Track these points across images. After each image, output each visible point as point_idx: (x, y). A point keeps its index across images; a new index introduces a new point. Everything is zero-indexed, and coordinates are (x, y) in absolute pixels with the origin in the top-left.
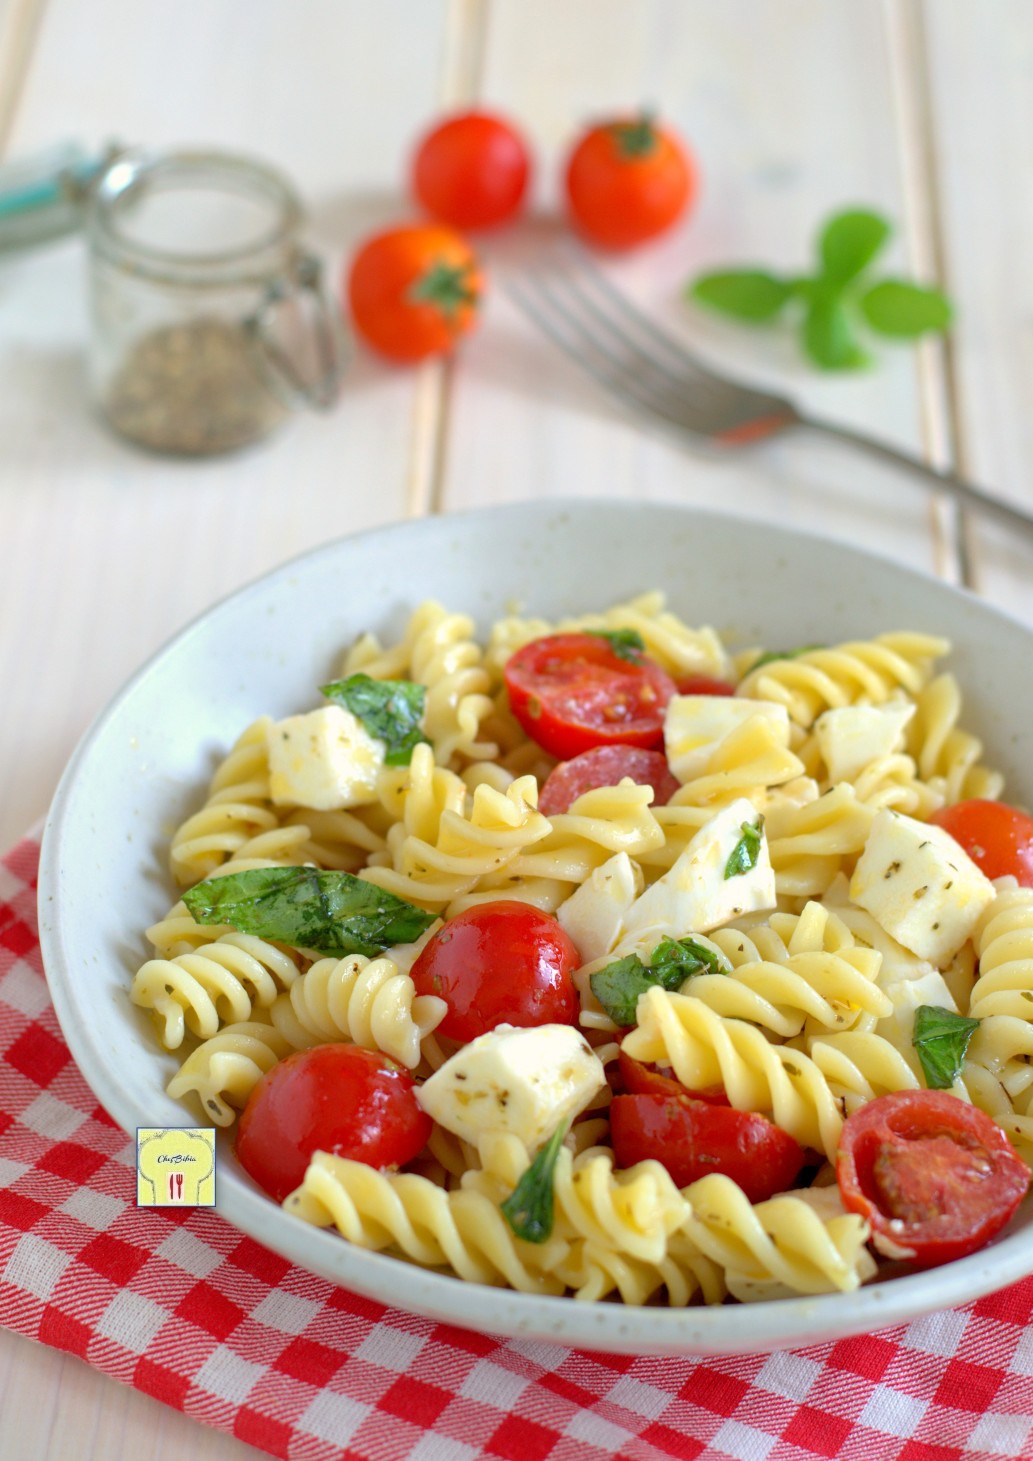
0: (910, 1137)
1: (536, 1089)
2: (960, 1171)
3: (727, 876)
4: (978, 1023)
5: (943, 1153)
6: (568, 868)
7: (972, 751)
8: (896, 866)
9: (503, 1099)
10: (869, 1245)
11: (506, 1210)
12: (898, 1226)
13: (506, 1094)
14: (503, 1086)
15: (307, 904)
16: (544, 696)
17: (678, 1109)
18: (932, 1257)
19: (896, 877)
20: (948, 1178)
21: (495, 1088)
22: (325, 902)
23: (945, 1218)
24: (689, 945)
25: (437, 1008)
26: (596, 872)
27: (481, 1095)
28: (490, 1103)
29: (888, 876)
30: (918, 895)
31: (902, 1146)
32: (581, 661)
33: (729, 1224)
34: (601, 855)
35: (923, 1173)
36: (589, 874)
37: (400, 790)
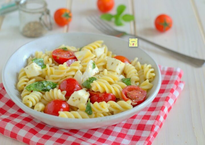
0: (130, 91)
1: (83, 97)
2: (138, 93)
3: (93, 69)
4: (130, 79)
5: (135, 92)
6: (73, 73)
7: (111, 53)
8: (113, 63)
9: (79, 99)
10: (131, 104)
11: (86, 112)
12: (134, 101)
13: (80, 98)
14: (79, 97)
15: (42, 85)
16: (59, 56)
17: (101, 95)
18: (139, 103)
19: (113, 64)
20: (137, 94)
21: (78, 98)
22: (44, 85)
23: (139, 98)
24: (92, 77)
25: (65, 92)
26: (76, 73)
27: (76, 100)
28: (78, 100)
29: (112, 65)
30: (117, 65)
31: (130, 92)
32: (60, 52)
33: (114, 106)
34: (76, 71)
35: (134, 94)
36: (75, 73)
37: (46, 71)
